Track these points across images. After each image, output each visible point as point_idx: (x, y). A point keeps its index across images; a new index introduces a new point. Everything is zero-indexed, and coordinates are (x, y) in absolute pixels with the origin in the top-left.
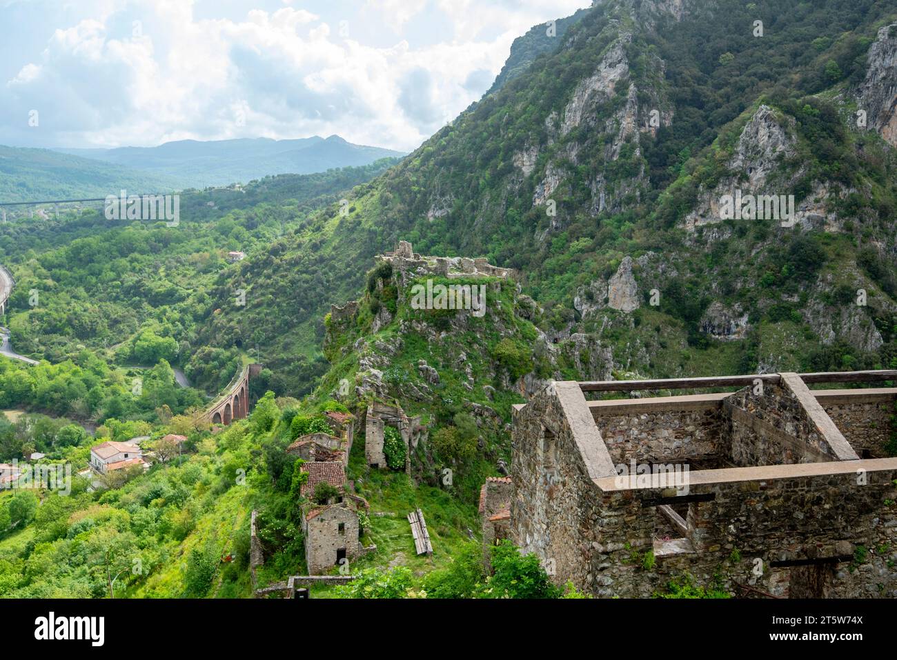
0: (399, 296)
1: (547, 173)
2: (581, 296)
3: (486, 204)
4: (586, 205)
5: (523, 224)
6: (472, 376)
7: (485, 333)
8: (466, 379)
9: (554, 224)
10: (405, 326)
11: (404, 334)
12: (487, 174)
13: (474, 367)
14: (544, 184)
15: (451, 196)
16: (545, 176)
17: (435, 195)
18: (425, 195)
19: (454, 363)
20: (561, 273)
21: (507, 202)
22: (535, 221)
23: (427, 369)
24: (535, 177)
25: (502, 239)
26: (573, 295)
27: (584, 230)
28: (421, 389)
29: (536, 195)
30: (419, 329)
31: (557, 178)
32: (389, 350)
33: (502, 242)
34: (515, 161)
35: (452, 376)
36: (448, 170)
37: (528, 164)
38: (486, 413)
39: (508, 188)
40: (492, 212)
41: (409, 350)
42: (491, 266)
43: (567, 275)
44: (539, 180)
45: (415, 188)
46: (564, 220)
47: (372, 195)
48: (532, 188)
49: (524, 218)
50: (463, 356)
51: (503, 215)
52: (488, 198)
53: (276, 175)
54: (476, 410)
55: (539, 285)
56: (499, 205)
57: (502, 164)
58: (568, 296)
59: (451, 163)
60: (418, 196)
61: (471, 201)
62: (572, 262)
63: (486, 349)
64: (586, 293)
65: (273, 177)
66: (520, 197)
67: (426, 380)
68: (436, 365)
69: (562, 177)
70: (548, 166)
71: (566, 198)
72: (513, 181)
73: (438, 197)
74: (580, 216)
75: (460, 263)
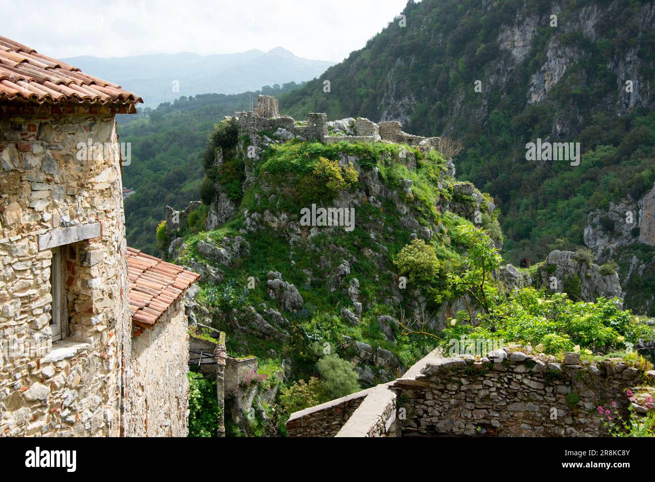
0: (247, 174)
1: (549, 54)
2: (594, 226)
3: (458, 105)
4: (609, 100)
5: (512, 131)
6: (359, 300)
7: (384, 231)
8: (349, 303)
9: (558, 128)
10: (253, 219)
11: (250, 232)
12: (462, 62)
13: (362, 285)
14: (544, 71)
15: (410, 99)
16: (546, 59)
17: (389, 97)
18: (374, 99)
19: (330, 278)
20: (567, 197)
21: (489, 101)
22: (529, 126)
23: (281, 286)
24: (531, 63)
25: (482, 154)
26: (582, 226)
27: (604, 135)
28: (269, 317)
29: (532, 89)
30: (275, 225)
31: (563, 61)
32: (220, 257)
33: (482, 159)
34: (501, 41)
35: (325, 299)
36: (407, 61)
37: (521, 44)
38: (381, 361)
39: (492, 81)
40: (468, 116)
41: (255, 257)
42: (405, 134)
43: (574, 200)
44: (537, 66)
45: (362, 91)
46: (574, 122)
47: (304, 104)
48: (526, 79)
49: (514, 122)
50: (345, 267)
51: (484, 121)
52: (462, 97)
53: (194, 96)
54: (362, 355)
55: (533, 216)
56: (478, 106)
57: (483, 46)
58: (575, 227)
59: (411, 52)
60: (365, 100)
61: (438, 103)
62: (583, 180)
63: (384, 257)
64: (602, 221)
65: (191, 97)
66: (509, 92)
67: (279, 304)
68: (298, 281)
69: (572, 60)
70: (551, 45)
71: (576, 90)
72: (498, 72)
73: (392, 101)
74: (598, 116)
75: (352, 126)
